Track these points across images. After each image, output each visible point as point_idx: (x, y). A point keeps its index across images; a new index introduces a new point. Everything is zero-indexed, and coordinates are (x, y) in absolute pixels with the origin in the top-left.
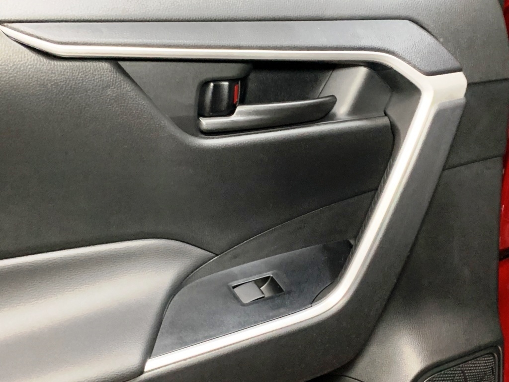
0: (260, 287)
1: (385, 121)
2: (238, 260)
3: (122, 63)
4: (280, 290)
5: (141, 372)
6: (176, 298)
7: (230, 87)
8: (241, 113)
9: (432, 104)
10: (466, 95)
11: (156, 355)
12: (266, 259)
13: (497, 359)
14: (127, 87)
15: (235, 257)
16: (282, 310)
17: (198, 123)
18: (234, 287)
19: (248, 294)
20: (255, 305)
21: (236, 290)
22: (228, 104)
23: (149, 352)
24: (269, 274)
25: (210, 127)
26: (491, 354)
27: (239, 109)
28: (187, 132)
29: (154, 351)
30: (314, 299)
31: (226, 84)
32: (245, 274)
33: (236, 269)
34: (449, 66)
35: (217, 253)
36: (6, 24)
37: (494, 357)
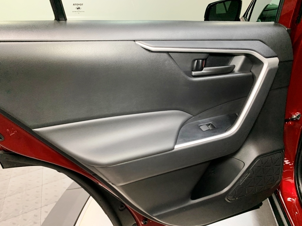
0: (208, 126)
1: (250, 74)
2: (201, 118)
3: (170, 53)
4: (215, 127)
5: (173, 149)
6: (182, 128)
7: (202, 61)
8: (205, 70)
9: (268, 67)
10: (279, 65)
11: (178, 144)
12: (209, 118)
13: (282, 154)
14: (171, 61)
15: (200, 117)
16: (216, 133)
17: (191, 73)
18: (200, 126)
19: (204, 128)
20: (207, 131)
21: (200, 127)
22: (201, 67)
23: (176, 143)
24: (211, 123)
25: (195, 74)
26: (281, 152)
27: (204, 69)
28: (188, 76)
29: (177, 143)
30: (226, 131)
31: (201, 61)
32: (203, 122)
33: (200, 121)
34: (273, 55)
35: (194, 115)
36: (138, 41)
37: (281, 153)
